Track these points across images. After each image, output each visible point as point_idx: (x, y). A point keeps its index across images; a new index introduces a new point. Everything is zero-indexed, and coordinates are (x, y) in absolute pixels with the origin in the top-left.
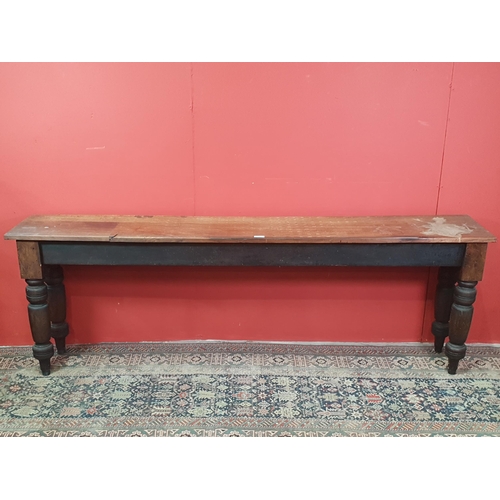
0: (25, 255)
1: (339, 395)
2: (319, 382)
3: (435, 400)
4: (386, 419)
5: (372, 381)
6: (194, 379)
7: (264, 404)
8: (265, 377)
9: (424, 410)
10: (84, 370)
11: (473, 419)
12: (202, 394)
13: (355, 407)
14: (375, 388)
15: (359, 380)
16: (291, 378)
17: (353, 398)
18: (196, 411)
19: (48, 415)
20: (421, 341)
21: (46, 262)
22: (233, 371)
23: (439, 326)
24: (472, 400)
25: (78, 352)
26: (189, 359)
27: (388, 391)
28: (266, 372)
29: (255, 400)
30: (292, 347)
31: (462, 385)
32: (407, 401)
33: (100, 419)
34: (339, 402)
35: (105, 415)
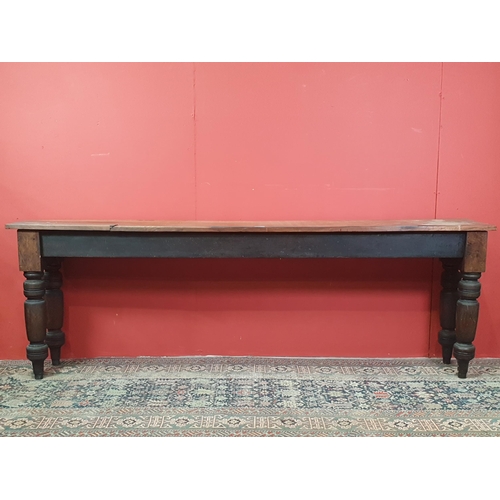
0: (24, 245)
1: (344, 392)
2: (323, 384)
3: (446, 396)
4: (396, 409)
5: (379, 383)
6: (192, 381)
7: (266, 398)
8: (267, 380)
9: (436, 402)
10: (79, 376)
11: (488, 409)
12: (200, 391)
13: (362, 400)
14: (382, 388)
15: (365, 382)
16: (295, 381)
17: (360, 394)
18: (194, 403)
19: (38, 406)
20: (429, 356)
21: (46, 254)
22: (233, 376)
23: (446, 334)
24: (485, 395)
25: (73, 364)
26: (188, 368)
27: (397, 390)
28: (268, 377)
29: (257, 396)
30: (295, 361)
31: (473, 385)
32: (417, 397)
33: (93, 408)
34: (345, 397)
35: (99, 406)
